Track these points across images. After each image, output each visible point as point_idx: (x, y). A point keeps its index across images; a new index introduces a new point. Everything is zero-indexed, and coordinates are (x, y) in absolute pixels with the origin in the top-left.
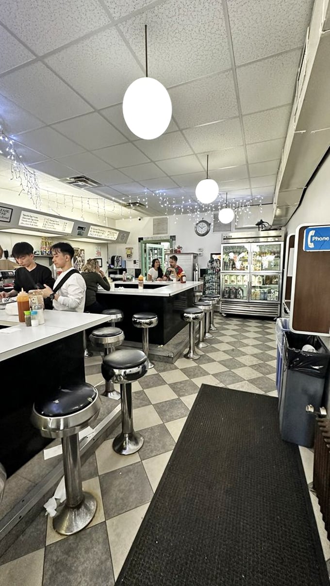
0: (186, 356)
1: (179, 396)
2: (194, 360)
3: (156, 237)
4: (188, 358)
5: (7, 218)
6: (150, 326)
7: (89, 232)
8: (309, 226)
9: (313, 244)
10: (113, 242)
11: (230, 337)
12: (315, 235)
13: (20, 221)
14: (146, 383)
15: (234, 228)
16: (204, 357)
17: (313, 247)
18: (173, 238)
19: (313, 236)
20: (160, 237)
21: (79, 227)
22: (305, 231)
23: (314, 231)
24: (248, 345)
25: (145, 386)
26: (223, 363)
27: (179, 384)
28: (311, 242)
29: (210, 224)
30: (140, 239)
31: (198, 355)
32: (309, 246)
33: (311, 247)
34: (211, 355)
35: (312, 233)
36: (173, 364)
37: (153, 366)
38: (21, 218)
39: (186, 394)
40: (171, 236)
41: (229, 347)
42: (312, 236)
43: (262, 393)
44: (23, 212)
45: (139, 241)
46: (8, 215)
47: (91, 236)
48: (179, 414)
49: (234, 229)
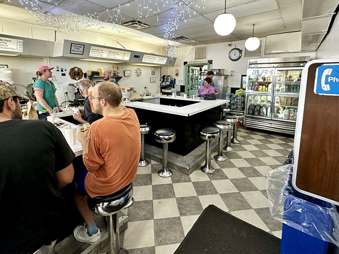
0: (203, 169)
1: (182, 214)
2: (209, 174)
3: (197, 62)
4: (204, 171)
5: (81, 52)
6: (168, 142)
7: (143, 59)
8: (323, 63)
9: (328, 85)
10: (163, 66)
11: (250, 153)
12: (332, 75)
13: (90, 54)
14: (158, 193)
15: (263, 53)
16: (218, 172)
17: (329, 89)
18: (210, 62)
19: (330, 76)
20: (200, 61)
21: (135, 56)
22: (317, 69)
23: (331, 70)
24: (265, 165)
25: (156, 196)
26: (235, 182)
27: (186, 200)
28: (326, 83)
29: (241, 51)
30: (185, 63)
31: (213, 168)
32: (323, 89)
33: (325, 89)
34: (226, 171)
35: (328, 72)
36: (188, 175)
37: (171, 174)
38: (91, 52)
39: (188, 214)
40: (209, 61)
41: (246, 165)
42: (327, 77)
43: (267, 230)
44: (92, 47)
45: (184, 65)
46: (81, 49)
47: (145, 62)
48: (173, 238)
49: (263, 55)
